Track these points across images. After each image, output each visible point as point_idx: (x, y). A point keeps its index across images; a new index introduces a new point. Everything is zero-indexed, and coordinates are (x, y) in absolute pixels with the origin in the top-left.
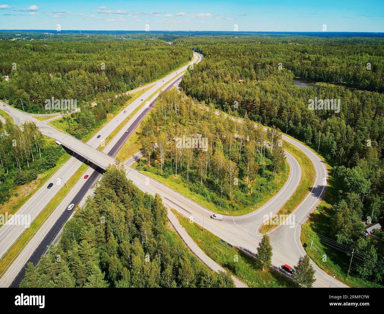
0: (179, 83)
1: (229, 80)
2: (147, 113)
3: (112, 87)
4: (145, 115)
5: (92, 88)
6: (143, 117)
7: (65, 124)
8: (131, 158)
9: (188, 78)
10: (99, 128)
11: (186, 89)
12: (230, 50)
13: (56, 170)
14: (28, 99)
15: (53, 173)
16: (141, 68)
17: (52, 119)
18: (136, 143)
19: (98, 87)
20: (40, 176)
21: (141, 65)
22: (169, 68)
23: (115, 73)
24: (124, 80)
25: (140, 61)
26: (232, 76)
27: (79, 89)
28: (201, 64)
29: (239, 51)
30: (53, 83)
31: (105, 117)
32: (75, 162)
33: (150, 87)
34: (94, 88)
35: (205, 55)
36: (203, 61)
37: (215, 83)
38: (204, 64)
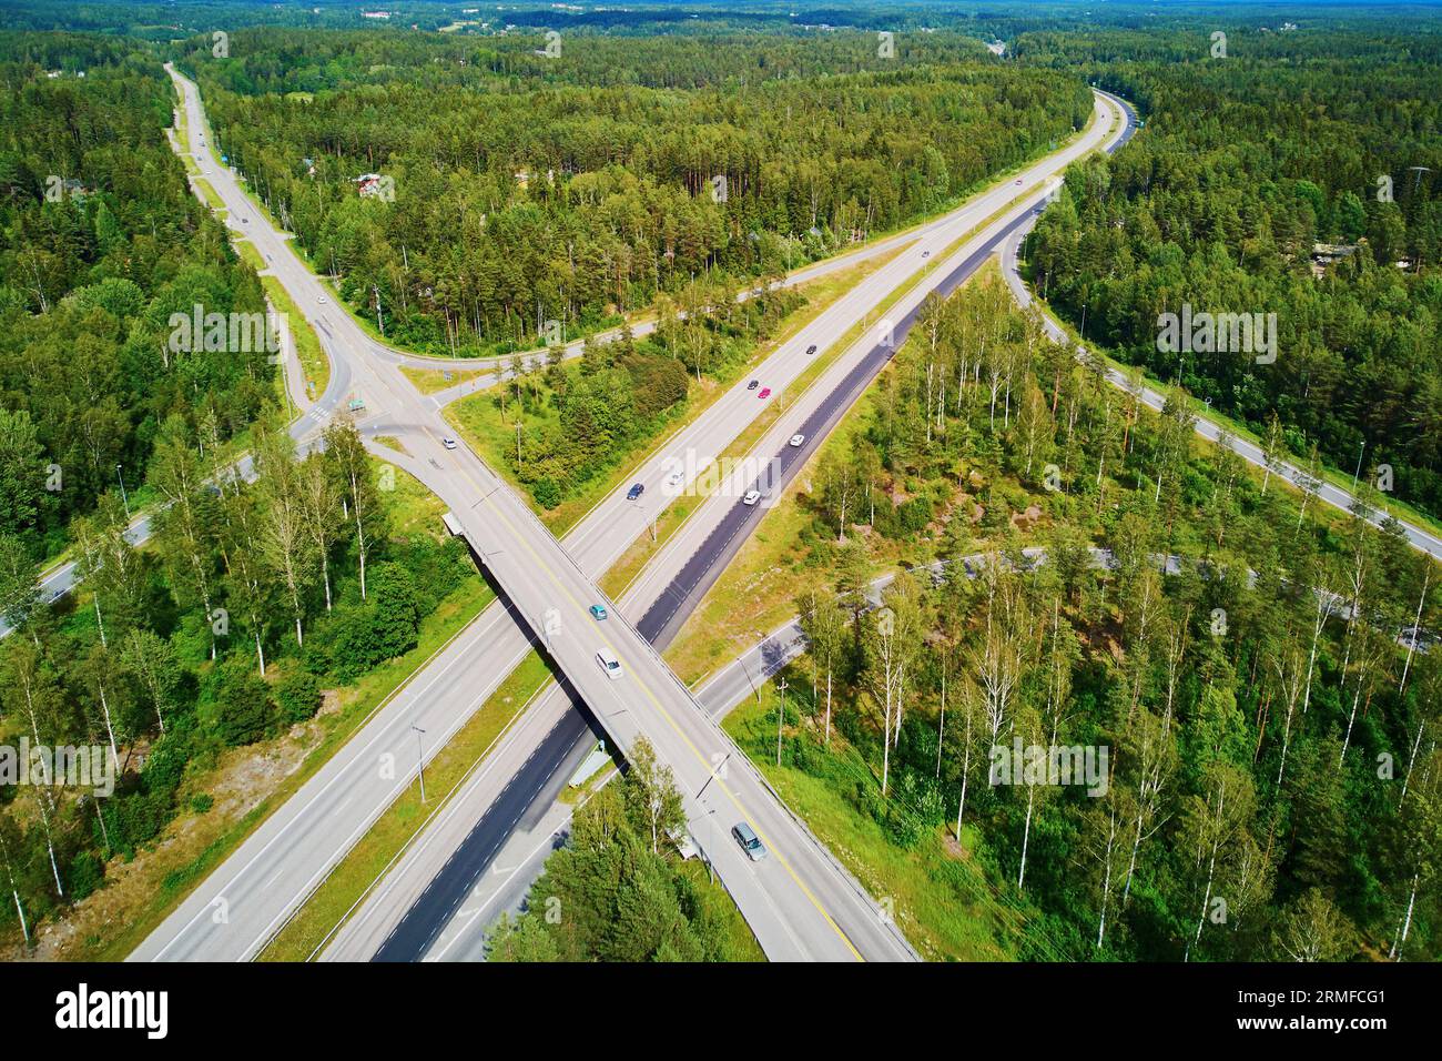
0: (1021, 240)
1: (1268, 254)
2: (858, 389)
3: (733, 249)
4: (848, 401)
5: (650, 253)
6: (842, 408)
7: (512, 421)
8: (752, 652)
9: (1066, 227)
10: (644, 448)
11: (1053, 276)
12: (1262, 90)
13: (410, 672)
14: (398, 287)
15: (391, 689)
16: (864, 168)
17: (466, 389)
18: (786, 561)
19: (677, 250)
20: (335, 699)
21: (865, 154)
22: (983, 168)
23: (758, 184)
24: (790, 215)
25: (864, 136)
26: (1280, 231)
27: (599, 257)
28: (1132, 157)
29: (1306, 92)
30: (504, 227)
31: (680, 395)
32: (500, 636)
33: (894, 254)
34: (662, 251)
35: (1145, 108)
36: (1140, 144)
37: (1196, 263)
38: (1141, 158)
